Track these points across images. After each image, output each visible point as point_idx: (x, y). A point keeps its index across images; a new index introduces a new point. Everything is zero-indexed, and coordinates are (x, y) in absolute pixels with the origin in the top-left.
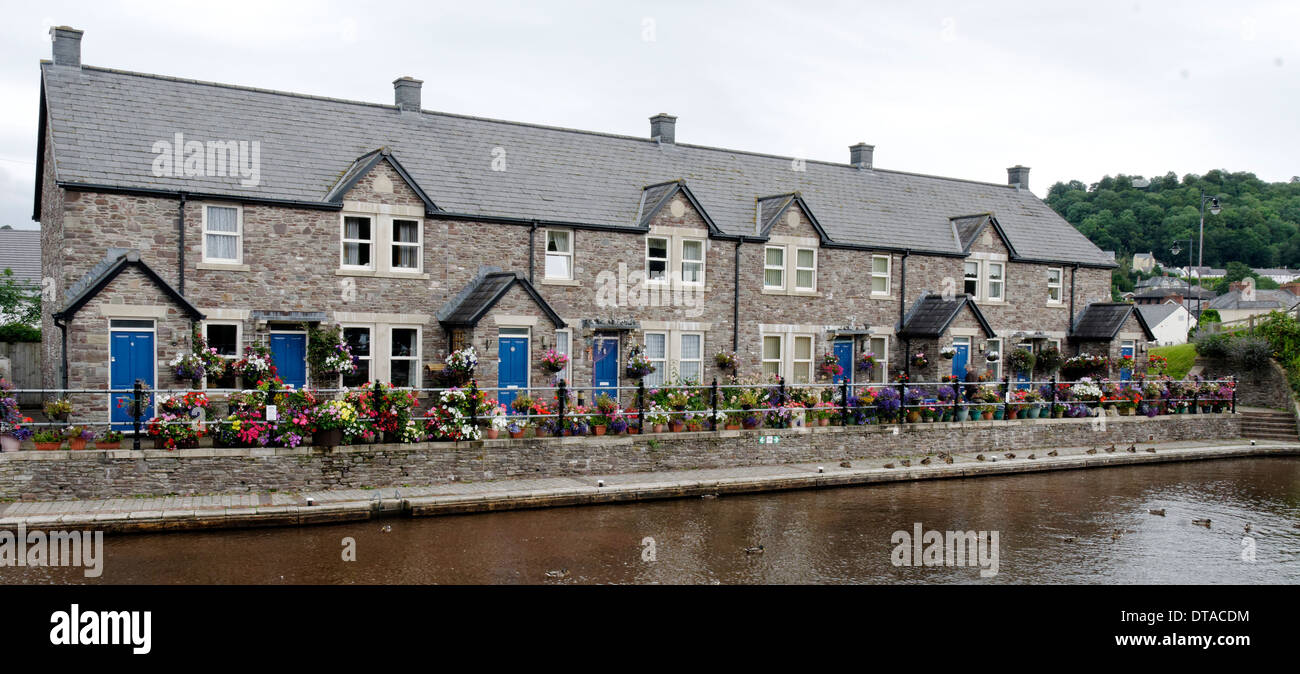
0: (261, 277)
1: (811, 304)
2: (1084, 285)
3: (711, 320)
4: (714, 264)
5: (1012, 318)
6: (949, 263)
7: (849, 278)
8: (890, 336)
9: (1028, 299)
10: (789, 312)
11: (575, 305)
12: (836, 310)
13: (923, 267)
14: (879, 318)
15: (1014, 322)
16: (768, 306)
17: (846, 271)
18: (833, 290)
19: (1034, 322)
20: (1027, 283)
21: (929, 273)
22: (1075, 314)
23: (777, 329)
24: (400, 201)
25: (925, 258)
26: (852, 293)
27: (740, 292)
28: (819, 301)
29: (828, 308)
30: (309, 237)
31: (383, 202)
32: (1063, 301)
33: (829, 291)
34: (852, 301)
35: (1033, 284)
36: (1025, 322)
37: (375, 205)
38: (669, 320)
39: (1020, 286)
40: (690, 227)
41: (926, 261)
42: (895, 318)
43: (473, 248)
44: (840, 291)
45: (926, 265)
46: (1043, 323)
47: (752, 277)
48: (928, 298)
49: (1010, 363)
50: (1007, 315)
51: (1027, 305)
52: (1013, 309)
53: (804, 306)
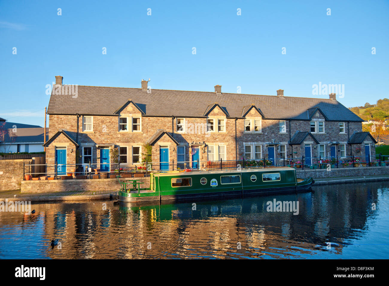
0: (97, 135)
1: (260, 136)
2: (352, 127)
3: (228, 142)
4: (228, 126)
5: (327, 138)
6: (305, 123)
7: (272, 128)
8: (287, 145)
9: (333, 132)
10: (253, 139)
12: (268, 137)
13: (296, 124)
14: (282, 140)
16: (246, 137)
17: (271, 126)
19: (335, 139)
20: (332, 127)
21: (299, 126)
22: (350, 136)
23: (249, 144)
24: (135, 113)
25: (297, 121)
26: (273, 132)
27: (237, 133)
28: (262, 135)
29: (265, 137)
30: (110, 124)
31: (130, 113)
32: (346, 132)
33: (266, 132)
34: (273, 135)
35: (334, 127)
36: (332, 139)
37: (128, 114)
38: (215, 142)
39: (330, 128)
40: (221, 116)
41: (297, 122)
42: (288, 139)
43: (155, 124)
44: (269, 132)
45: (297, 123)
46: (339, 139)
47: (240, 129)
48: (299, 133)
49: (328, 152)
50: (326, 137)
51: (333, 134)
52: (328, 135)
53: (258, 137)
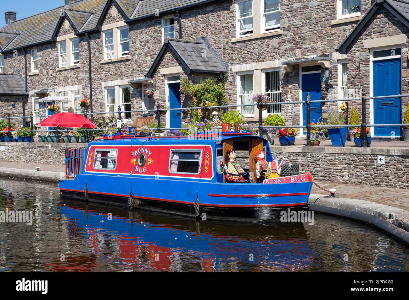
3: (81, 83)
4: (82, 51)
7: (147, 42)
18: (137, 53)
23: (110, 83)
27: (92, 64)
29: (135, 66)
33: (135, 54)
40: (72, 33)
44: (141, 52)
47: (97, 54)
53: (122, 67)
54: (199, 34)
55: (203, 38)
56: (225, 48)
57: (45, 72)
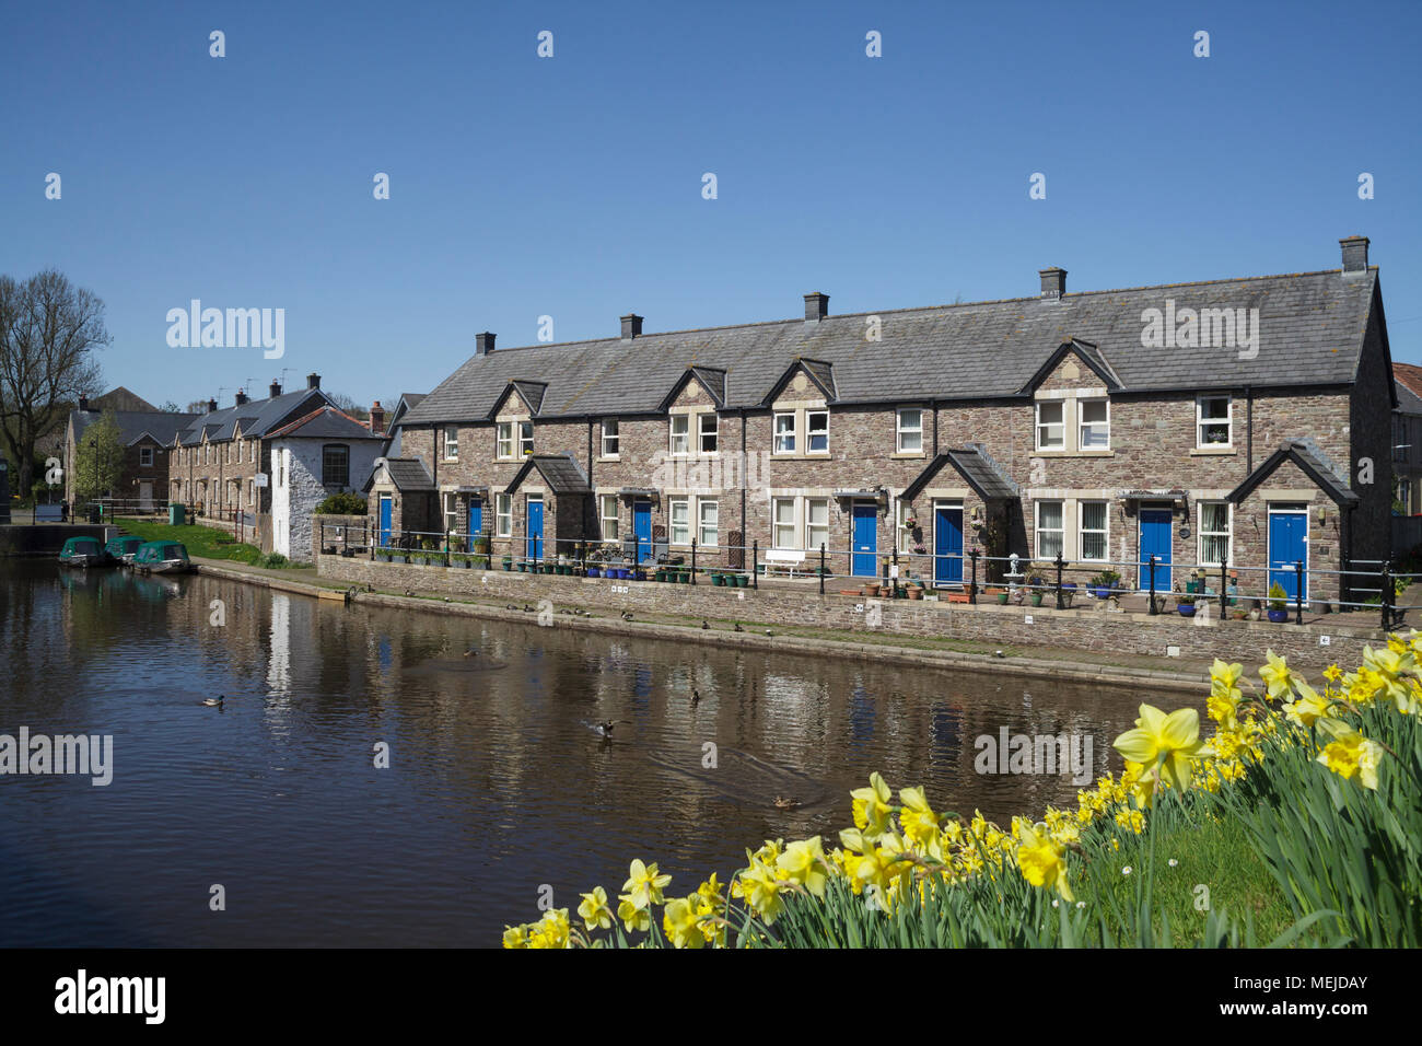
0: (464, 466)
1: (821, 467)
4: (725, 435)
5: (1120, 473)
7: (864, 438)
9: (1153, 444)
10: (798, 476)
11: (619, 477)
12: (851, 472)
13: (966, 418)
15: (1127, 478)
16: (777, 473)
17: (861, 429)
18: (846, 451)
19: (1169, 477)
21: (975, 423)
26: (870, 454)
28: (831, 463)
29: (840, 470)
33: (840, 452)
34: (869, 461)
35: (1161, 423)
36: (1147, 477)
39: (1136, 428)
40: (703, 404)
44: (854, 451)
45: (969, 413)
46: (1188, 479)
49: (1120, 534)
50: (1111, 468)
51: (1153, 453)
52: (1126, 459)
53: (814, 469)
54: (970, 437)
55: (978, 445)
56: (1015, 463)
57: (635, 459)
